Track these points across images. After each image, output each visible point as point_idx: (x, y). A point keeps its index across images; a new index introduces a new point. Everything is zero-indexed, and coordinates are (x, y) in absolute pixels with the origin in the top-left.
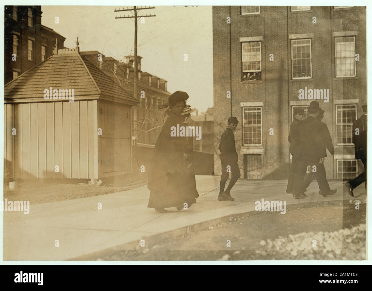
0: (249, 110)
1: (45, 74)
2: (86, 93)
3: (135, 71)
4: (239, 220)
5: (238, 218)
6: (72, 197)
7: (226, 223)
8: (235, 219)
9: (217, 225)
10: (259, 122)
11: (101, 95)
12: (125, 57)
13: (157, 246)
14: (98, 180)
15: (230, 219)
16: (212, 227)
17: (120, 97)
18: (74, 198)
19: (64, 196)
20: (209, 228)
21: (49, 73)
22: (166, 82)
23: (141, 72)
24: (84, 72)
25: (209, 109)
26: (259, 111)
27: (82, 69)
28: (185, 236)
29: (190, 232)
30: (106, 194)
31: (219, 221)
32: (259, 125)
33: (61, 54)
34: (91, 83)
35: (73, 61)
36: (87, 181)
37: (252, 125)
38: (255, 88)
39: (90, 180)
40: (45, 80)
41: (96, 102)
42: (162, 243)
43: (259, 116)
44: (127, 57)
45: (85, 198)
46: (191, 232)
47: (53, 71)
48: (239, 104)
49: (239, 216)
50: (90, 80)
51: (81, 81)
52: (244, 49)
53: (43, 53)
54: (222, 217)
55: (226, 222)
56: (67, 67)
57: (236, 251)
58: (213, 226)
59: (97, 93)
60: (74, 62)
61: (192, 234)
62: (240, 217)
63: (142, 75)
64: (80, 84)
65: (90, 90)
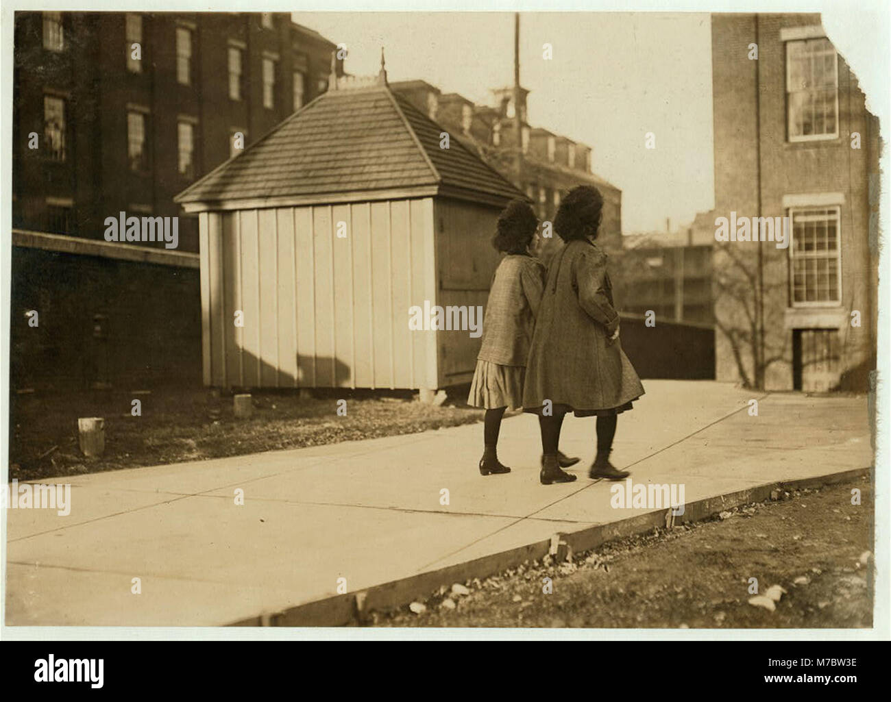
0: (806, 214)
1: (307, 138)
2: (406, 182)
3: (516, 124)
4: (796, 495)
5: (795, 492)
6: (378, 432)
7: (763, 505)
8: (787, 494)
9: (740, 508)
10: (832, 246)
11: (441, 185)
12: (493, 91)
13: (595, 556)
14: (436, 392)
15: (774, 495)
16: (729, 514)
17: (486, 190)
18: (384, 435)
19: (360, 431)
20: (721, 515)
21: (319, 137)
22: (590, 149)
23: (528, 127)
24: (400, 130)
25: (698, 215)
26: (832, 217)
27: (395, 123)
28: (660, 533)
29: (673, 525)
30: (457, 425)
31: (744, 498)
32: (832, 254)
33: (346, 90)
34: (418, 158)
35: (372, 104)
36: (408, 394)
37: (815, 254)
38: (822, 158)
39: (417, 391)
40: (309, 152)
41: (429, 203)
42: (606, 550)
43: (832, 231)
44: (497, 92)
45: (408, 435)
46: (675, 525)
47: (326, 130)
48: (780, 199)
49: (797, 487)
50: (414, 151)
51: (393, 152)
52: (791, 59)
53: (298, 89)
54: (752, 489)
55: (763, 502)
56: (359, 120)
57: (797, 575)
58: (731, 510)
59: (432, 180)
60: (376, 107)
61: (678, 530)
62: (798, 490)
63: (531, 136)
64: (389, 160)
65: (415, 173)
